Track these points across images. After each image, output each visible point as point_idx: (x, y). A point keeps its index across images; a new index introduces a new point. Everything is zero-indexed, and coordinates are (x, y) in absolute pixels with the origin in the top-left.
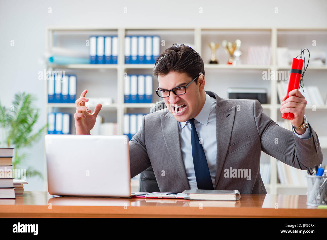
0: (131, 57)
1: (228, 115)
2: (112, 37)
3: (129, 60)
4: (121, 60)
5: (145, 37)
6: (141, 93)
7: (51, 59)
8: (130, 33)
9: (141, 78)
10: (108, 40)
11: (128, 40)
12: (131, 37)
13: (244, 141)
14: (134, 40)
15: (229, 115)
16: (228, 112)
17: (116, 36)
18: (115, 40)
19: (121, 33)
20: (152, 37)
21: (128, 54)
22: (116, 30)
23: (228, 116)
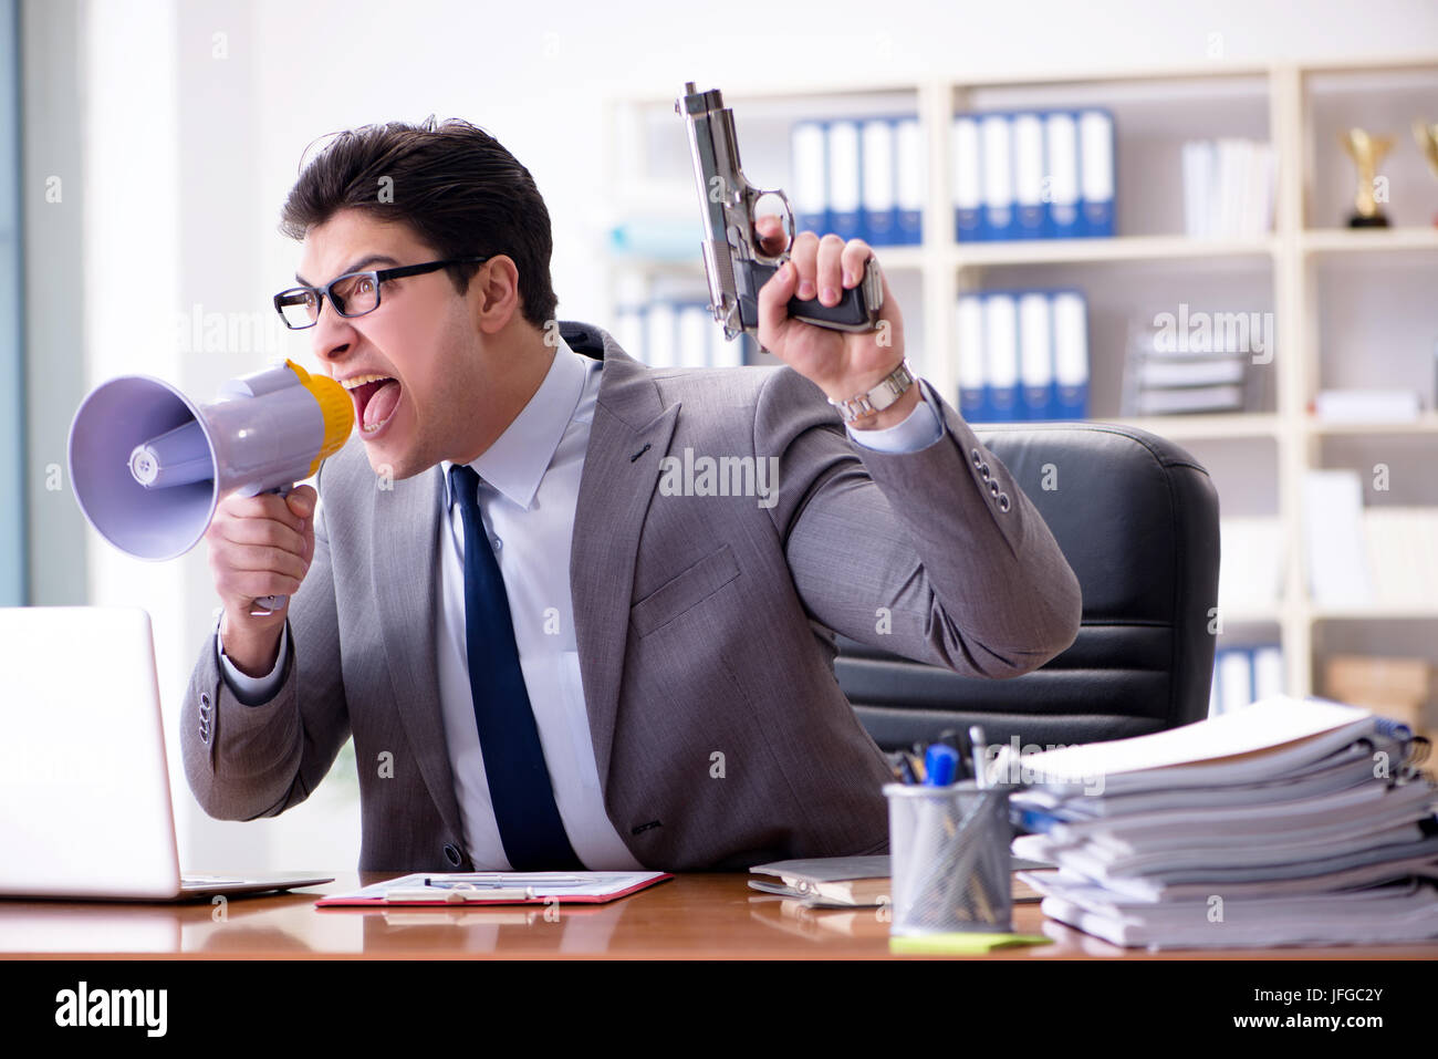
0: (982, 211)
1: (641, 449)
2: (893, 122)
3: (973, 226)
4: (938, 227)
5: (1043, 115)
6: (1037, 376)
7: (618, 236)
8: (984, 101)
9: (1034, 307)
10: (877, 136)
11: (966, 130)
12: (978, 118)
13: (706, 572)
14: (996, 130)
15: (648, 446)
16: (643, 435)
17: (913, 117)
18: (908, 133)
19: (936, 105)
20: (1075, 114)
21: (969, 199)
22: (911, 91)
23: (640, 455)
